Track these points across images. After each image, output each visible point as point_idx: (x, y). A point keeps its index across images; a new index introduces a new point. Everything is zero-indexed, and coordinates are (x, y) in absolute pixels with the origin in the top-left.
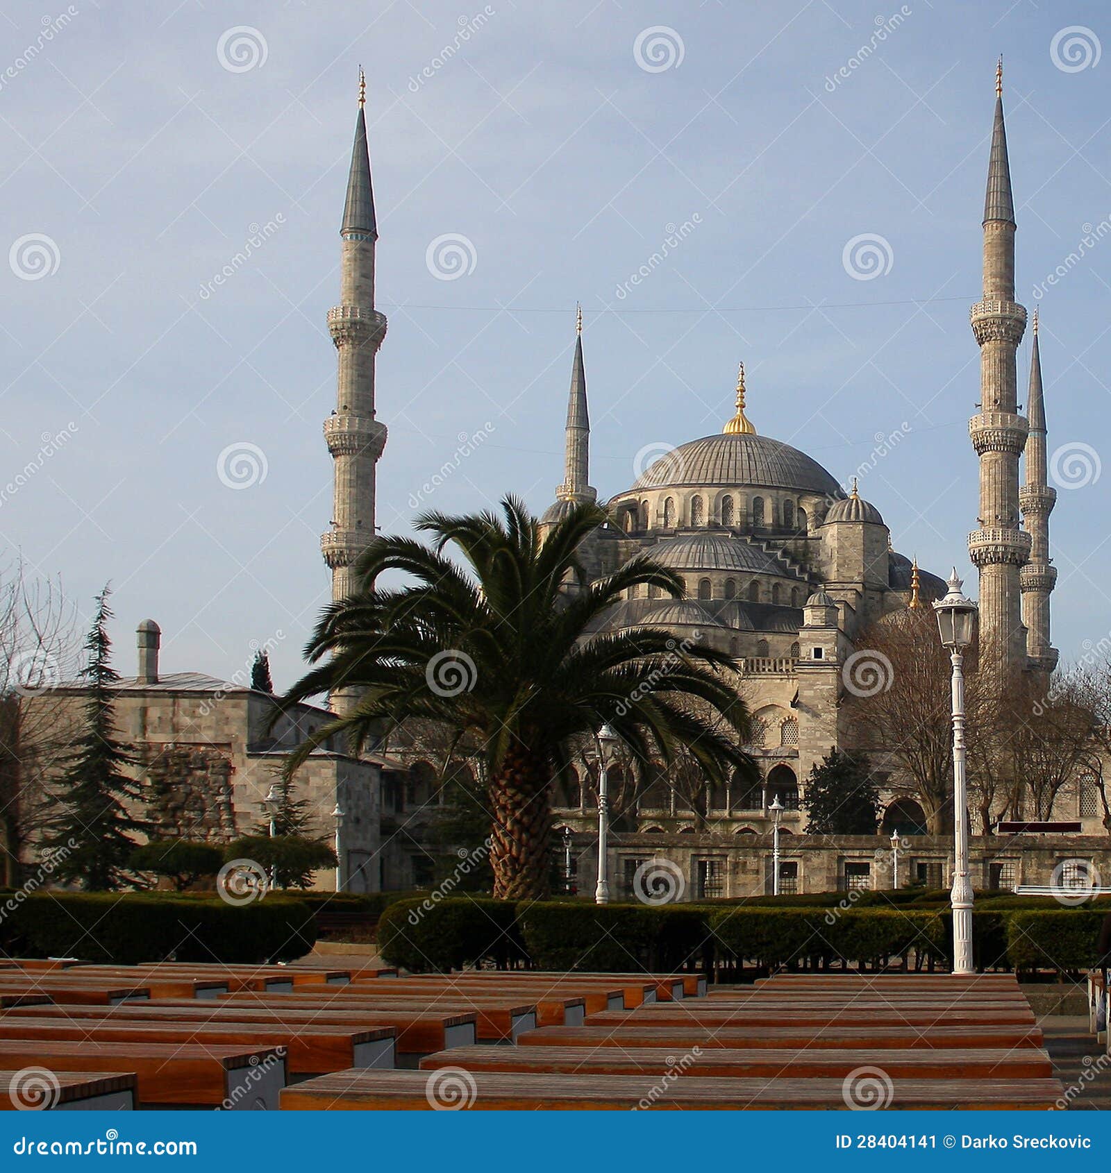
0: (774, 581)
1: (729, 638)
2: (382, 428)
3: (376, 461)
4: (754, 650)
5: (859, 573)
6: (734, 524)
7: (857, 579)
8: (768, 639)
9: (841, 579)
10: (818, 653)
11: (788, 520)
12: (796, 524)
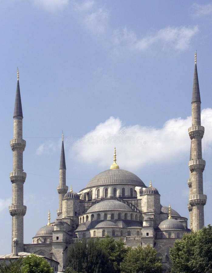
0: (131, 213)
1: (120, 231)
2: (25, 174)
3: (24, 183)
4: (127, 234)
5: (153, 209)
6: (117, 196)
7: (153, 211)
8: (130, 231)
9: (148, 211)
10: (148, 234)
11: (132, 194)
12: (134, 195)
